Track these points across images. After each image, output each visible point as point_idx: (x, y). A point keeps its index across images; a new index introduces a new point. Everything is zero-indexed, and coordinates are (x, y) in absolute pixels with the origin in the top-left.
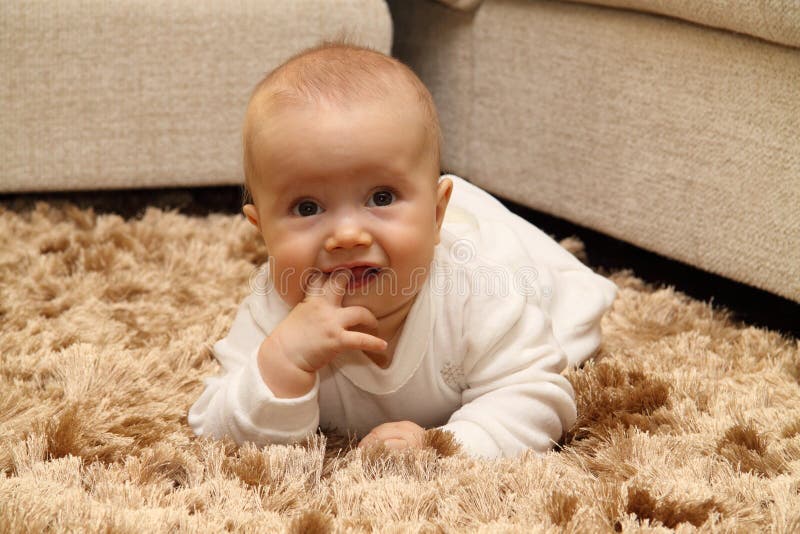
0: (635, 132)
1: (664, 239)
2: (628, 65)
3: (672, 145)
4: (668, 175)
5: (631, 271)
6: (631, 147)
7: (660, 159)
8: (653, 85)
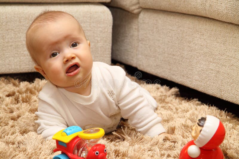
0: (198, 55)
1: (209, 89)
2: (195, 33)
3: (212, 59)
4: (210, 69)
5: (197, 99)
6: (196, 59)
7: (207, 63)
8: (204, 40)
